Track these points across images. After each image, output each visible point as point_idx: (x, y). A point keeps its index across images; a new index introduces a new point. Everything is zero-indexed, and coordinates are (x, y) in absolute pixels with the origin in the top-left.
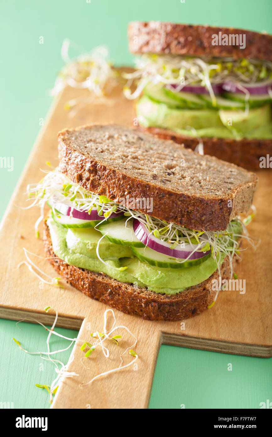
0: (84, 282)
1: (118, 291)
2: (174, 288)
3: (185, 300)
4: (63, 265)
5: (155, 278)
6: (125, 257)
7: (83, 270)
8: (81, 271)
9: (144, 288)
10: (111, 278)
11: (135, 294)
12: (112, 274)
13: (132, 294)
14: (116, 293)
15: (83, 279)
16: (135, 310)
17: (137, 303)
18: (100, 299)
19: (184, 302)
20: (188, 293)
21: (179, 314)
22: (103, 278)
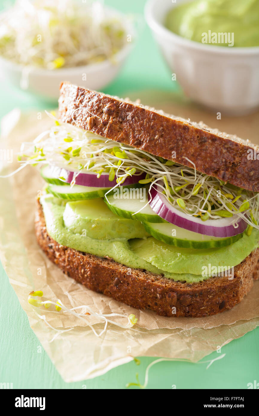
0: (84, 269)
1: (127, 279)
2: (197, 274)
3: (211, 289)
4: (58, 250)
5: (173, 262)
6: (136, 238)
7: (84, 254)
8: (81, 255)
9: (159, 275)
10: (118, 263)
11: (149, 282)
12: (119, 258)
13: (144, 281)
14: (124, 282)
15: (83, 266)
16: (148, 304)
17: (151, 295)
18: (105, 291)
19: (210, 291)
20: (215, 281)
21: (203, 308)
22: (108, 264)
